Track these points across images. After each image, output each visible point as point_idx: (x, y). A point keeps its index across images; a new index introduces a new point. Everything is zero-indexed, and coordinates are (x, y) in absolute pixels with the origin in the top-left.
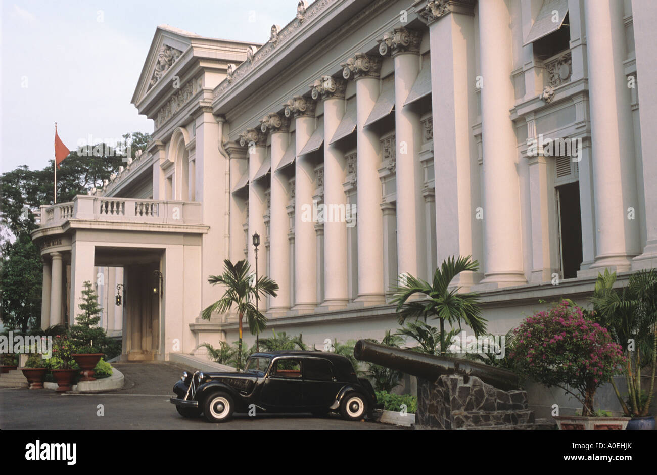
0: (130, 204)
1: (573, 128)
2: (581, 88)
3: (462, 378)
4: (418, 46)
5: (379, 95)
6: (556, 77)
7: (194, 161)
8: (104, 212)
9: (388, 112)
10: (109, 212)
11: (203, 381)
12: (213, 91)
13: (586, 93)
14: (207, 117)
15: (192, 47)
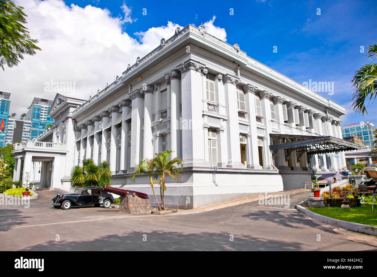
0: (44, 143)
1: (166, 130)
2: (169, 119)
3: (132, 196)
4: (129, 105)
5: (118, 117)
6: (163, 116)
7: (65, 132)
8: (36, 146)
9: (120, 122)
10: (38, 146)
11: (62, 197)
12: (73, 112)
13: (170, 121)
14: (70, 120)
15: (67, 100)
